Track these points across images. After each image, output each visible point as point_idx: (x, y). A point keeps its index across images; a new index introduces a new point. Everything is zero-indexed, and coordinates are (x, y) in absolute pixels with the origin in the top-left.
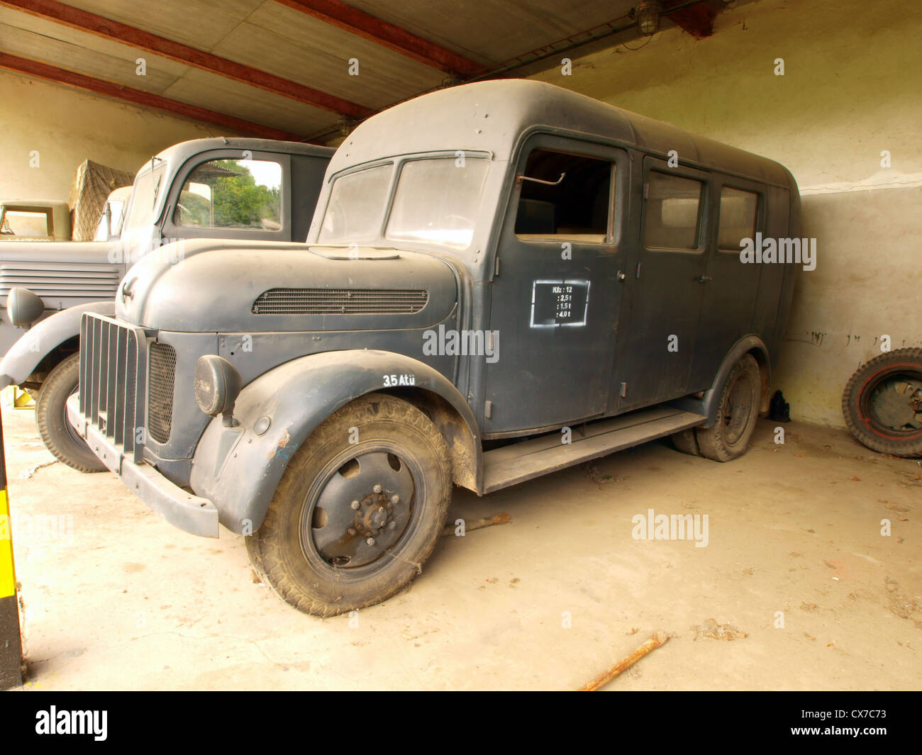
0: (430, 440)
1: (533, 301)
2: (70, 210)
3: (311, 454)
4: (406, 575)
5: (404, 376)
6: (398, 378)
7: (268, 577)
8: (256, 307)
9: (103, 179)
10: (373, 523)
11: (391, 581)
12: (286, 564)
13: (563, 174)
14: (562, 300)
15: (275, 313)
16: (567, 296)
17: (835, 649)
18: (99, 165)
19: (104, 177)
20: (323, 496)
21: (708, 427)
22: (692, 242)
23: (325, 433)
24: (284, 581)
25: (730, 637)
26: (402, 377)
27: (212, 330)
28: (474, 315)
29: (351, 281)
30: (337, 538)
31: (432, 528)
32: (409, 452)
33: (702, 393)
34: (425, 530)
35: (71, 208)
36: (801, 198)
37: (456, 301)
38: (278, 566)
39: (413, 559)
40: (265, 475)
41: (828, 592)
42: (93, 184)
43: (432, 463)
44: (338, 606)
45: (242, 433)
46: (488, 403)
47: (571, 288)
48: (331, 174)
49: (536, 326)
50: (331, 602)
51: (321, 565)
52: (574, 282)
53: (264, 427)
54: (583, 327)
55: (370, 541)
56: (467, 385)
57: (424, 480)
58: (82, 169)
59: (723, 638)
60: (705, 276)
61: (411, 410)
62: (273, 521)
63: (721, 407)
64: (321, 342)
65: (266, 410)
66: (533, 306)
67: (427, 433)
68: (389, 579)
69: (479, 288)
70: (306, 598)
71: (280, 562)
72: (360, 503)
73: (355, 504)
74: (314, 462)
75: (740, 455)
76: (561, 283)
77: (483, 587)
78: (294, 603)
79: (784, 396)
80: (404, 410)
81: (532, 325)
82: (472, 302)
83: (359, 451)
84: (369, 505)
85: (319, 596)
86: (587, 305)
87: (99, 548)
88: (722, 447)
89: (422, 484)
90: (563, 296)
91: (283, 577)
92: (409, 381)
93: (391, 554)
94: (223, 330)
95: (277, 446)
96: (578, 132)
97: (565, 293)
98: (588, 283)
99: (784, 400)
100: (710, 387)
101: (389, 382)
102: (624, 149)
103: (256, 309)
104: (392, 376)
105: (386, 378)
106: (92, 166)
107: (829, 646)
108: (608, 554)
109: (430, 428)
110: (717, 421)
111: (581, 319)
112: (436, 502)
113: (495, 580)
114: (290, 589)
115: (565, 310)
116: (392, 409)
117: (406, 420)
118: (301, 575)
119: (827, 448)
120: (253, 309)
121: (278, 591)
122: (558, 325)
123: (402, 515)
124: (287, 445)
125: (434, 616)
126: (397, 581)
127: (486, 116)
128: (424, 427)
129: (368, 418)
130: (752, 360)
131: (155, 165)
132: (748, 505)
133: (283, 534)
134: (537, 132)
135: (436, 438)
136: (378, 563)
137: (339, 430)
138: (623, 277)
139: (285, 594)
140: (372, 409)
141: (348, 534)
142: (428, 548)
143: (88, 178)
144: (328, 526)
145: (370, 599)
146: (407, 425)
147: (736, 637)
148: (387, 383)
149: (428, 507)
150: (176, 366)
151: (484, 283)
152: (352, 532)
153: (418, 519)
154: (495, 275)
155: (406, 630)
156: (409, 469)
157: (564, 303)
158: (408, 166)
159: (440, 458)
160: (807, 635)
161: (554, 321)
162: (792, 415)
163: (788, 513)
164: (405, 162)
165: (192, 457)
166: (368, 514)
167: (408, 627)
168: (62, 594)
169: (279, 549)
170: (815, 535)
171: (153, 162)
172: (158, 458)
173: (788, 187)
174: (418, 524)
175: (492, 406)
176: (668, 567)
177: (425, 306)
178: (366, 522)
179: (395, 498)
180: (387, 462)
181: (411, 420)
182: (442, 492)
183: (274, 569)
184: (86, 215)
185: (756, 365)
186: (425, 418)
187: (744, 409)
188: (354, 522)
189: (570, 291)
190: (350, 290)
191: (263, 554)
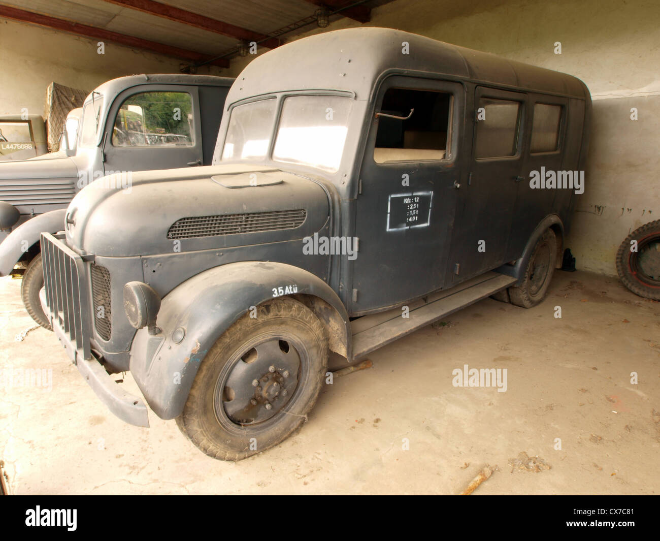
0: (311, 327)
1: (389, 211)
2: (45, 121)
3: (219, 350)
4: (296, 424)
5: (289, 287)
6: (284, 289)
7: (192, 441)
8: (170, 233)
9: (66, 97)
10: (269, 395)
11: (285, 430)
12: (205, 431)
13: (412, 110)
14: (411, 208)
15: (186, 237)
16: (415, 204)
17: (617, 478)
18: (62, 86)
19: (66, 94)
20: (230, 378)
21: (518, 286)
22: (510, 150)
23: (229, 333)
24: (204, 442)
25: (538, 469)
26: (287, 287)
27: (136, 255)
28: (343, 225)
29: (245, 207)
30: (243, 407)
31: (315, 389)
32: (295, 337)
33: (515, 261)
34: (310, 391)
35: (45, 118)
36: (593, 102)
37: (329, 215)
38: (199, 432)
39: (300, 413)
40: (183, 376)
41: (610, 425)
42: (59, 100)
43: (313, 343)
44: (246, 453)
45: (163, 340)
46: (355, 291)
47: (418, 198)
48: (229, 104)
49: (390, 230)
50: (241, 451)
51: (232, 427)
52: (420, 194)
53: (180, 336)
54: (427, 227)
55: (268, 406)
56: (339, 278)
57: (307, 355)
58: (50, 90)
59: (533, 470)
60: (520, 176)
61: (296, 306)
62: (192, 403)
63: (528, 270)
64: (223, 256)
65: (181, 322)
66: (389, 215)
67: (309, 322)
68: (283, 429)
69: (346, 205)
70: (222, 452)
71: (200, 430)
72: (259, 382)
73: (255, 382)
74: (222, 356)
75: (540, 302)
76: (410, 195)
77: (353, 427)
78: (213, 455)
79: (572, 252)
80: (290, 307)
81: (388, 229)
82: (341, 215)
83: (256, 342)
84: (265, 381)
85: (232, 449)
86: (430, 210)
87: (71, 403)
88: (527, 298)
89: (306, 359)
90: (412, 205)
91: (203, 440)
92: (292, 290)
93: (284, 412)
94: (145, 253)
95: (190, 354)
96: (423, 71)
97: (413, 202)
98: (432, 193)
99: (572, 256)
100: (520, 256)
101: (277, 294)
102: (460, 83)
103: (171, 235)
104: (279, 288)
105: (274, 291)
106: (57, 88)
107: (612, 475)
108: (445, 394)
109: (311, 318)
110: (525, 280)
111: (426, 222)
112: (318, 370)
113: (363, 420)
114: (209, 447)
115: (414, 215)
116: (281, 308)
117: (292, 315)
118: (217, 437)
119: (604, 293)
120: (168, 235)
121: (200, 449)
122: (408, 228)
123: (291, 385)
124: (198, 351)
125: (317, 456)
126: (290, 429)
127: (350, 61)
128: (306, 318)
129: (262, 318)
130: (551, 233)
131: (94, 97)
132: (547, 346)
133: (201, 411)
134: (391, 75)
135: (315, 325)
136: (275, 418)
137: (240, 330)
138: (458, 186)
139: (205, 450)
140: (265, 310)
141: (251, 403)
142: (312, 403)
143: (55, 97)
144: (235, 399)
145: (269, 445)
146: (293, 319)
147: (543, 469)
148: (275, 294)
149: (312, 374)
150: (111, 283)
151: (350, 201)
152: (254, 403)
153: (304, 383)
154: (359, 194)
155: (297, 470)
156: (295, 349)
157: (412, 210)
158: (288, 100)
159: (319, 339)
160: (596, 466)
161: (405, 224)
162: (577, 266)
163: (577, 353)
164: (285, 97)
165: (130, 350)
166: (265, 389)
167: (299, 466)
168: (43, 448)
169: (198, 421)
170: (598, 372)
171: (93, 95)
172: (104, 351)
173: (584, 98)
174: (304, 387)
175: (358, 293)
176: (490, 405)
177: (304, 222)
178: (264, 394)
179: (286, 374)
180: (279, 347)
181: (296, 315)
182: (321, 363)
183: (196, 434)
184: (56, 125)
185: (555, 236)
186: (307, 311)
187: (543, 267)
188: (255, 395)
189: (418, 201)
190: (245, 214)
191: (187, 426)
